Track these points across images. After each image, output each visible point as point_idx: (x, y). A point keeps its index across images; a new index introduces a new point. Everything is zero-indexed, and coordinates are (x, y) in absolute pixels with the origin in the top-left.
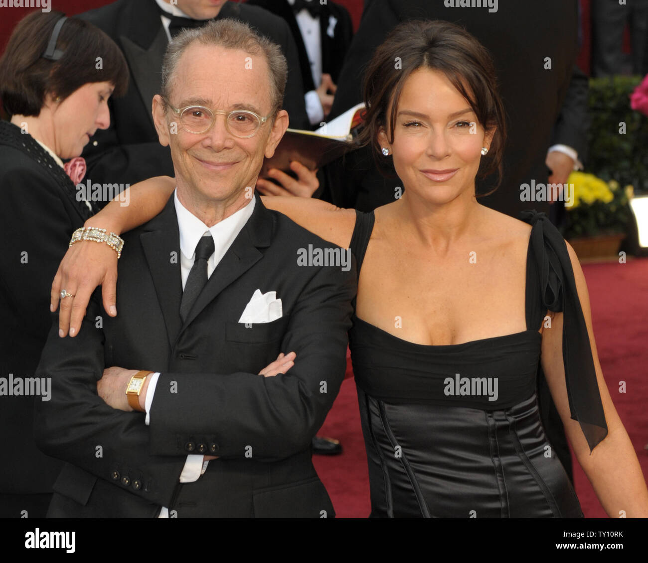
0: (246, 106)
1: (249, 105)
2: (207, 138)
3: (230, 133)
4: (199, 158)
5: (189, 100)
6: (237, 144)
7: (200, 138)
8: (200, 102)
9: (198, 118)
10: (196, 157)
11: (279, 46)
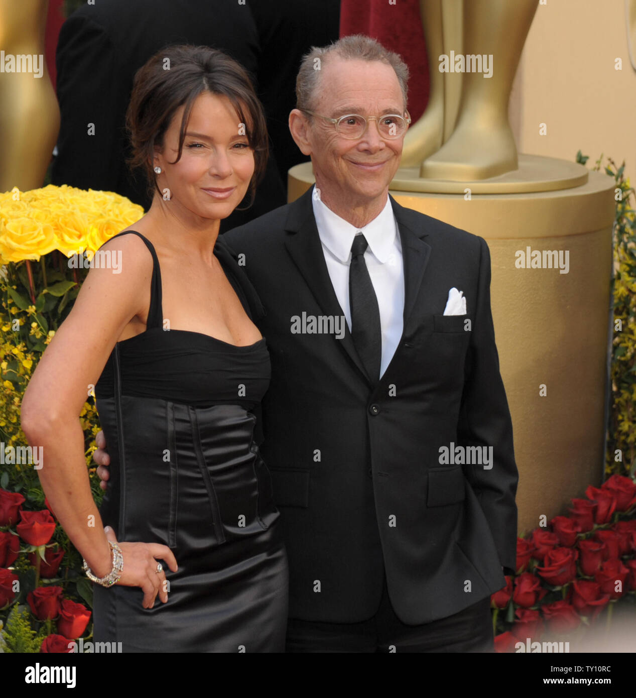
0: (393, 110)
1: (395, 109)
2: (362, 142)
3: (381, 136)
4: (354, 161)
5: (342, 109)
6: (388, 146)
7: (355, 143)
8: (353, 111)
9: (352, 125)
10: (352, 161)
11: (399, 55)
